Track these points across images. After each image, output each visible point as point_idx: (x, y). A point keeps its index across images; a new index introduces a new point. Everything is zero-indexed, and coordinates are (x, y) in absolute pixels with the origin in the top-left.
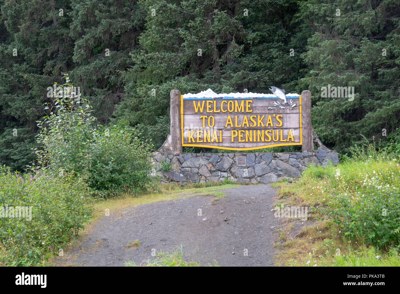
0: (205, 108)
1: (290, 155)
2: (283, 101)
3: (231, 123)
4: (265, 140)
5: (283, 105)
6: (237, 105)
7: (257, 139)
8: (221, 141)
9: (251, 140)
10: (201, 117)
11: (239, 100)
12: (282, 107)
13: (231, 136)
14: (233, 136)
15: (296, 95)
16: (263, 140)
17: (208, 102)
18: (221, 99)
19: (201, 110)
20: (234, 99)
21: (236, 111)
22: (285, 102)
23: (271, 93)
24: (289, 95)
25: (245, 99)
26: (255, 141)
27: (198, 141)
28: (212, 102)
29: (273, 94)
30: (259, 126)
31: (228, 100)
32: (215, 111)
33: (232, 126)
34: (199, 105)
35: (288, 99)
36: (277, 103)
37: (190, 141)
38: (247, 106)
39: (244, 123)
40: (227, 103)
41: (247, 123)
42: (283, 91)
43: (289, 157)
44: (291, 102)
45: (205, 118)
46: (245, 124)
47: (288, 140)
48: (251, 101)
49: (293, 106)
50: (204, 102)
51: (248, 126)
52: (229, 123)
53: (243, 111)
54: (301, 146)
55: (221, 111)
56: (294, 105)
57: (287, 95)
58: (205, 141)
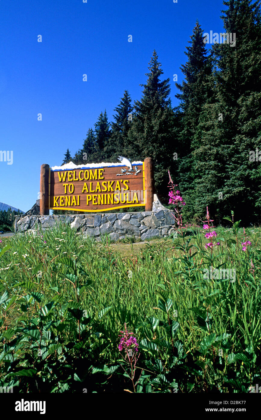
0: (67, 177)
1: (131, 216)
2: (129, 168)
3: (86, 188)
4: (113, 202)
5: (129, 172)
6: (91, 173)
7: (107, 202)
8: (78, 204)
9: (102, 203)
10: (64, 185)
11: (93, 169)
12: (128, 173)
13: (86, 200)
14: (88, 200)
15: (140, 162)
16: (112, 202)
17: (69, 172)
18: (79, 169)
19: (64, 180)
20: (89, 169)
21: (91, 179)
22: (131, 168)
23: (120, 162)
24: (135, 163)
25: (98, 168)
26: (105, 203)
27: (61, 205)
28: (72, 172)
29: (121, 162)
30: (109, 190)
31: (84, 169)
32: (74, 180)
33: (87, 191)
34: (62, 175)
35: (132, 166)
36: (124, 170)
37: (54, 205)
38: (100, 174)
39: (97, 188)
40: (84, 172)
41: (99, 188)
42: (129, 160)
43: (131, 218)
44: (136, 169)
45: (67, 186)
46: (98, 190)
47: (133, 202)
48: (103, 170)
49: (137, 172)
50: (66, 172)
51: (100, 191)
52: (85, 189)
53: (96, 178)
54: (144, 206)
55: (79, 179)
56: (139, 171)
57: (133, 163)
58: (66, 205)
